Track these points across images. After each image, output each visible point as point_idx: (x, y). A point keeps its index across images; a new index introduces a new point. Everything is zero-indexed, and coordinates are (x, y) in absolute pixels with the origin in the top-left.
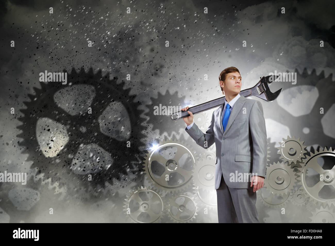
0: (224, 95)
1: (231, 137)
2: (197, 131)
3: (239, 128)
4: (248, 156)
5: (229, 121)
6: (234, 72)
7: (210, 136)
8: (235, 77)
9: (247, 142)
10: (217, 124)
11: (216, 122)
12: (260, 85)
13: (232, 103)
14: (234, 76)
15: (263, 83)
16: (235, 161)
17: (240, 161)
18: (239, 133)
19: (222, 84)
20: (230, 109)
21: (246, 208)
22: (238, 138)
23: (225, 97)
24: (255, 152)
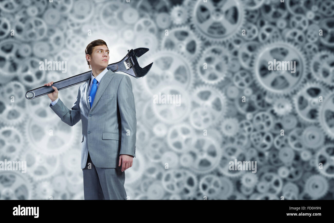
0: (91, 70)
1: (98, 114)
2: (62, 108)
3: (107, 104)
4: (116, 133)
5: (95, 97)
6: (102, 45)
7: (76, 113)
8: (102, 51)
9: (115, 119)
10: (83, 100)
11: (82, 98)
12: (127, 59)
13: (99, 78)
14: (101, 49)
15: (131, 57)
16: (103, 139)
17: (107, 139)
18: (107, 110)
19: (89, 57)
20: (97, 85)
21: (114, 188)
22: (105, 114)
24: (124, 129)
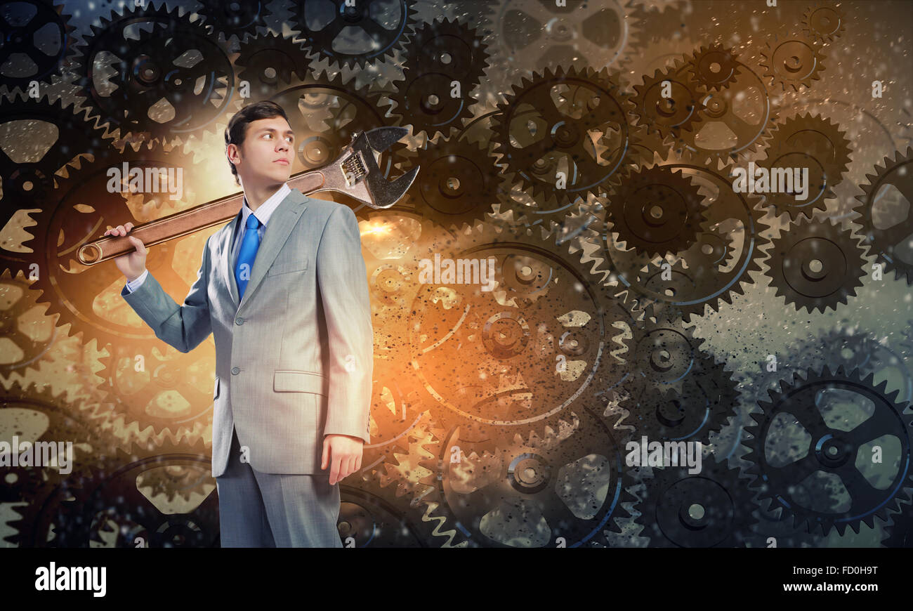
0: (241, 189)
1: (261, 317)
2: (158, 297)
3: (286, 288)
4: (314, 373)
6: (272, 117)
7: (198, 314)
8: (272, 133)
9: (311, 331)
10: (218, 277)
11: (216, 271)
12: (350, 158)
13: (265, 211)
14: (272, 130)
15: (360, 152)
16: (275, 391)
17: (289, 389)
18: (288, 305)
19: (235, 153)
20: (259, 232)
21: (307, 532)
22: (282, 318)
23: (243, 192)
24: (336, 362)
